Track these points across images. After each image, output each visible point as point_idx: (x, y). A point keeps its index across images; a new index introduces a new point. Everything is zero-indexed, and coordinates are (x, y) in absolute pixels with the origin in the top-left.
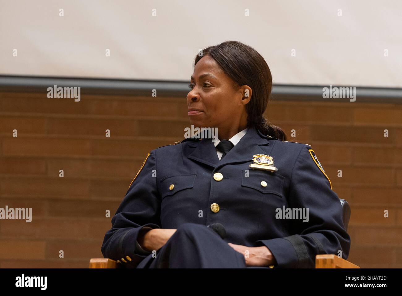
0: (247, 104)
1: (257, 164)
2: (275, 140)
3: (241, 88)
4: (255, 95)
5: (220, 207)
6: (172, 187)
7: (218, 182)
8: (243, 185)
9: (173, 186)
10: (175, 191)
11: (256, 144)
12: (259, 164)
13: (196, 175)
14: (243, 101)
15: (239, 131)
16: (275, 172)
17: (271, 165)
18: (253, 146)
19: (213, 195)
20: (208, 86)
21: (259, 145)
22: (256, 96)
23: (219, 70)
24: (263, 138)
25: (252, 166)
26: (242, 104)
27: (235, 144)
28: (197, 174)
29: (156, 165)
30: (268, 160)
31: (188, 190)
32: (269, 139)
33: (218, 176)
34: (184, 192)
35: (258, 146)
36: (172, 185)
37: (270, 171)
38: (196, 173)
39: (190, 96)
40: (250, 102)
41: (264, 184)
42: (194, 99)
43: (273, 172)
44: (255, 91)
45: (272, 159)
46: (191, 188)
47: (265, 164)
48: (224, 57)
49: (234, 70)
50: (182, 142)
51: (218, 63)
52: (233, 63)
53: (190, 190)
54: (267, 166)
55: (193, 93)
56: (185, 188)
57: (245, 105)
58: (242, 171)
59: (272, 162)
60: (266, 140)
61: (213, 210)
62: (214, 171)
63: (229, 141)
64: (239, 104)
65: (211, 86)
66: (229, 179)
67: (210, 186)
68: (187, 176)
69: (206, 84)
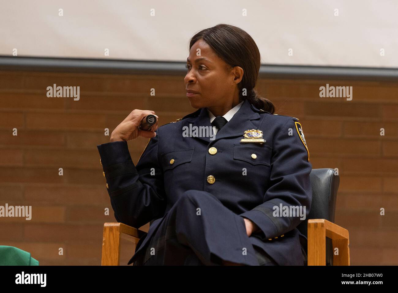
0: (239, 83)
1: (247, 138)
2: (266, 114)
3: (233, 69)
4: (246, 74)
5: (215, 179)
6: (172, 161)
7: (213, 156)
8: (235, 158)
9: (174, 160)
10: (175, 165)
11: (248, 120)
12: (249, 138)
13: (193, 150)
14: (235, 81)
15: (233, 106)
16: (263, 143)
17: (260, 138)
18: (244, 121)
19: (208, 168)
20: (203, 69)
21: (251, 120)
22: (247, 76)
23: (213, 55)
24: (255, 111)
25: (243, 140)
26: (234, 84)
27: (228, 120)
28: (195, 149)
29: (158, 141)
30: (258, 134)
31: (186, 164)
32: (260, 113)
33: (213, 150)
34: (183, 166)
35: (249, 121)
36: (172, 160)
37: (260, 144)
38: (193, 148)
39: (188, 79)
40: (242, 81)
41: (254, 156)
42: (191, 82)
43: (262, 144)
44: (246, 71)
45: (261, 133)
46: (189, 162)
47: (254, 138)
48: (217, 42)
49: (226, 54)
50: (182, 119)
51: (212, 47)
52: (226, 47)
53: (188, 164)
54: (256, 139)
55: (190, 76)
56: (184, 162)
57: (237, 84)
58: (234, 145)
59: (261, 135)
60: (258, 114)
61: (209, 182)
62: (208, 145)
63: (224, 118)
64: (232, 84)
65: (207, 69)
66: (222, 153)
67: (206, 159)
68: (185, 151)
69: (202, 67)
